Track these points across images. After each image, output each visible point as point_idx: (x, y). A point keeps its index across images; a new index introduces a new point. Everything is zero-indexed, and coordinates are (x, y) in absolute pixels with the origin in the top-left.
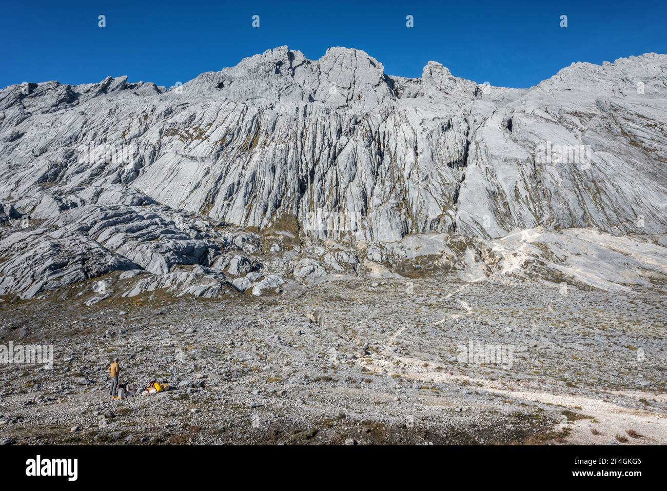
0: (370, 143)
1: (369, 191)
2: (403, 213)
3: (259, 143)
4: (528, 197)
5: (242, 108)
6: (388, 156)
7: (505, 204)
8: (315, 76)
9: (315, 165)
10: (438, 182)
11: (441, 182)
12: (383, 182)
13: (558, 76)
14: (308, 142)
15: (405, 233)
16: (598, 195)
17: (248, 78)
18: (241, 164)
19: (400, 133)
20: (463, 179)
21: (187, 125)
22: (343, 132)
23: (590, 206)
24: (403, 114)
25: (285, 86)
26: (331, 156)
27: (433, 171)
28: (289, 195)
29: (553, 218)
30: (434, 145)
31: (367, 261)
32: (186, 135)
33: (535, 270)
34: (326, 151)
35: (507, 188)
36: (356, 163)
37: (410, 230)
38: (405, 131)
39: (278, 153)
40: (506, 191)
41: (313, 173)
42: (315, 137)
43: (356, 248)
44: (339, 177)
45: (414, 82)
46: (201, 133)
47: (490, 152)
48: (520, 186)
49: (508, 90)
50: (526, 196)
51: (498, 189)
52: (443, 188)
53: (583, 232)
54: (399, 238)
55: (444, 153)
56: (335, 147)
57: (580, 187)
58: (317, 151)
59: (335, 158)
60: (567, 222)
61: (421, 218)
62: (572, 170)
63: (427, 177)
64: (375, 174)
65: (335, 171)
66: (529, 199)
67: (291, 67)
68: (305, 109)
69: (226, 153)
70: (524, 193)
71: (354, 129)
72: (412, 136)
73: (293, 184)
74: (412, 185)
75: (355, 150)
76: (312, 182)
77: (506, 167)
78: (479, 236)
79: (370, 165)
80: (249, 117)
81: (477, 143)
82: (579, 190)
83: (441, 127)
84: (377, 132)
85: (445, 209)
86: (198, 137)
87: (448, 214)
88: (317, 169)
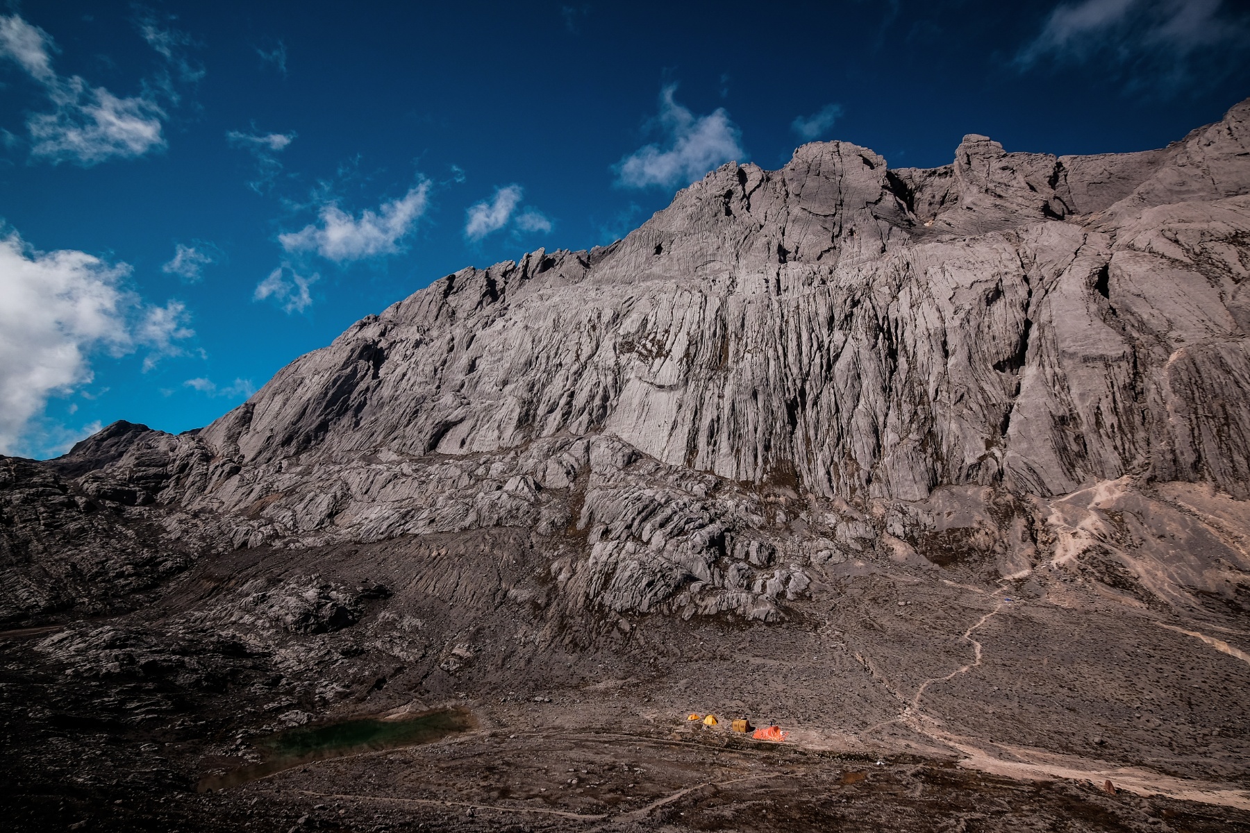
0: (876, 338)
1: (881, 419)
2: (929, 455)
3: (731, 354)
4: (1116, 426)
5: (699, 300)
6: (904, 359)
7: (1079, 438)
8: (781, 201)
9: (804, 381)
10: (978, 403)
11: (983, 403)
12: (899, 405)
13: (1222, 126)
14: (792, 345)
15: (933, 486)
16: (1226, 428)
17: (692, 231)
18: (716, 391)
19: (920, 321)
20: (1018, 391)
21: (640, 333)
22: (837, 323)
23: (1209, 447)
24: (923, 279)
25: (743, 237)
26: (825, 367)
27: (971, 386)
28: (779, 430)
29: (1149, 464)
30: (973, 335)
31: (887, 536)
32: (644, 352)
33: (1092, 564)
34: (817, 360)
35: (1083, 410)
36: (859, 375)
37: (940, 479)
38: (928, 319)
39: (758, 372)
40: (1081, 415)
41: (802, 393)
42: (799, 337)
43: (871, 514)
44: (839, 402)
45: (940, 175)
46: (661, 346)
47: (1062, 346)
48: (1105, 406)
49: (1120, 158)
50: (1112, 426)
51: (1070, 410)
52: (986, 412)
53: (1190, 492)
54: (925, 496)
55: (987, 347)
56: (828, 349)
57: (1200, 412)
58: (805, 360)
59: (830, 367)
60: (1167, 472)
61: (954, 461)
62: (1193, 381)
63: (962, 396)
64: (886, 390)
65: (832, 391)
66: (1116, 430)
67: (744, 196)
68: (778, 281)
69: (694, 375)
70: (1109, 419)
71: (852, 314)
72: (938, 324)
73: (782, 413)
74: (941, 411)
75: (857, 354)
76: (804, 409)
77: (1083, 372)
78: (1035, 491)
79: (880, 378)
80: (710, 314)
81: (1041, 328)
82: (1197, 418)
83: (983, 298)
84: (886, 318)
85: (989, 444)
86: (659, 354)
87: (993, 455)
88: (807, 387)
